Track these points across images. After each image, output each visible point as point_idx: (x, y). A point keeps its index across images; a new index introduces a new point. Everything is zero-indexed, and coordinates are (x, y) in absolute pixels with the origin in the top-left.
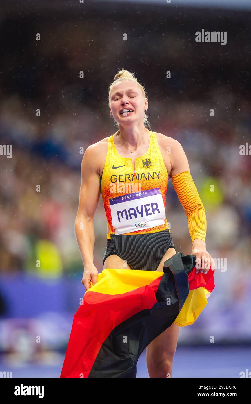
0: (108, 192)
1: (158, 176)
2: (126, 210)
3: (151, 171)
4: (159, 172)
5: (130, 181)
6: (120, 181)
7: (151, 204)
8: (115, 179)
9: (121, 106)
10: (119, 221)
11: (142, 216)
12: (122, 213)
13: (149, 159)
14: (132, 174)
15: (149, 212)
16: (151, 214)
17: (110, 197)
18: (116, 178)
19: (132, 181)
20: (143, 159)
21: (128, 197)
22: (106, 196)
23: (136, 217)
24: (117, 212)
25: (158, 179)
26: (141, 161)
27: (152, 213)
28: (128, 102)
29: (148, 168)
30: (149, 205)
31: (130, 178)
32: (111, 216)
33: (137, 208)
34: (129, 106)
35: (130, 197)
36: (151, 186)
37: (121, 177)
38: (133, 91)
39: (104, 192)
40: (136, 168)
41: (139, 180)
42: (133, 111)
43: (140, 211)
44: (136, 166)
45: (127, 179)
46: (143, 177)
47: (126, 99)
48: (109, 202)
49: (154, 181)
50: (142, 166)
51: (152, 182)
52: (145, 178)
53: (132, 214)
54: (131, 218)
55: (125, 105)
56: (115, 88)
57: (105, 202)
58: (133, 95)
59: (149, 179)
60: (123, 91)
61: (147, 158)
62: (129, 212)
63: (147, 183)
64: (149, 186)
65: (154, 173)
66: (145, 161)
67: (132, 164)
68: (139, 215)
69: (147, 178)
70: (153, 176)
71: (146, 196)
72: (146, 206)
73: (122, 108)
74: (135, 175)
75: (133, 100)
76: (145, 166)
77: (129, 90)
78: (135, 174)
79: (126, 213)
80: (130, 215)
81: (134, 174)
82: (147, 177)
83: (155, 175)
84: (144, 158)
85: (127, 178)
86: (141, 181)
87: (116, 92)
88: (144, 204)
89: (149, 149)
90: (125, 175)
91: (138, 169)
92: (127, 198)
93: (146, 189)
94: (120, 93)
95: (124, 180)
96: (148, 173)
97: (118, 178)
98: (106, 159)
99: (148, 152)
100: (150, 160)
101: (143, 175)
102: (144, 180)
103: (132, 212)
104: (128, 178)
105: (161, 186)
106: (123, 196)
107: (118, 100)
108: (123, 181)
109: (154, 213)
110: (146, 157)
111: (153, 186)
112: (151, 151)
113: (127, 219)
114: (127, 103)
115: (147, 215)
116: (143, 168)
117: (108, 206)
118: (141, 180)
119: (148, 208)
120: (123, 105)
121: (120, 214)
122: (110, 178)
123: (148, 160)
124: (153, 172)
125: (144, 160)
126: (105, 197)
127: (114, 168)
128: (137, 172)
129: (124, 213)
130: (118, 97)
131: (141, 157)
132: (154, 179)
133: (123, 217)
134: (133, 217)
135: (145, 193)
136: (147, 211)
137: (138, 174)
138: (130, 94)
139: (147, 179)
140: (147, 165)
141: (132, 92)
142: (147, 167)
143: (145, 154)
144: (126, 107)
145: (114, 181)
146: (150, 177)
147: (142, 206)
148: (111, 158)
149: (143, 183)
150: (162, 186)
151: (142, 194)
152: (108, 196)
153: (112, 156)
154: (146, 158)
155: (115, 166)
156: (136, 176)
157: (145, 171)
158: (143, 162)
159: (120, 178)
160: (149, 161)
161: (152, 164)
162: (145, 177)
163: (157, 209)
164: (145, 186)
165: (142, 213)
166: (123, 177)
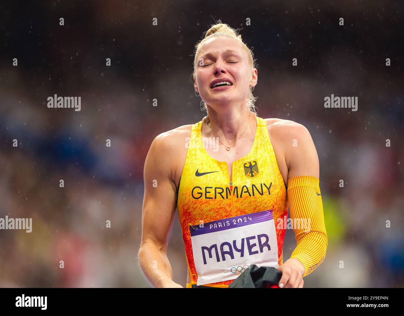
0: (187, 213)
1: (269, 189)
2: (216, 245)
3: (258, 181)
4: (271, 183)
5: (223, 198)
6: (206, 198)
7: (258, 236)
8: (198, 193)
9: (213, 76)
10: (205, 263)
11: (242, 255)
12: (209, 250)
13: (254, 162)
14: (227, 188)
15: (253, 250)
16: (256, 252)
17: (190, 222)
18: (200, 191)
19: (227, 198)
20: (244, 162)
21: (220, 224)
22: (185, 220)
23: (233, 257)
24: (202, 247)
25: (270, 194)
26: (242, 166)
27: (259, 251)
28: (225, 70)
29: (252, 176)
30: (254, 238)
31: (224, 194)
32: (192, 254)
33: (235, 242)
34: (226, 76)
35: (223, 225)
36: (257, 206)
37: (208, 190)
38: (234, 53)
39: (182, 213)
40: (233, 178)
41: (238, 197)
42: (232, 84)
43: (239, 247)
44: (233, 174)
45: (218, 195)
46: (245, 192)
47: (221, 64)
48: (189, 231)
49: (263, 199)
50: (244, 174)
51: (259, 200)
52: (248, 193)
53: (226, 253)
54: (224, 259)
55: (220, 74)
56: (205, 48)
57: (184, 230)
58: (233, 59)
59: (254, 195)
60: (218, 53)
61: (252, 160)
62: (222, 249)
63: (251, 202)
64: (255, 206)
65: (263, 185)
66: (248, 165)
67: (227, 172)
68: (237, 254)
69: (252, 194)
70: (260, 191)
71: (249, 223)
72: (248, 239)
73: (214, 79)
74: (231, 190)
75: (234, 68)
76: (249, 173)
77: (227, 51)
78: (231, 187)
79: (216, 250)
80: (223, 253)
81: (229, 187)
82: (251, 191)
83: (265, 189)
84: (246, 161)
85: (218, 193)
86: (242, 199)
87: (206, 53)
88: (245, 237)
89: (255, 145)
90: (216, 188)
91: (236, 179)
92: (218, 226)
93: (250, 212)
94: (212, 55)
95: (214, 197)
96: (253, 185)
97: (203, 191)
98: (187, 160)
99: (253, 149)
100: (256, 164)
101: (245, 188)
102: (247, 197)
103: (226, 248)
104: (220, 193)
105: (273, 207)
106: (213, 223)
107: (208, 65)
108: (212, 198)
109: (262, 251)
110: (249, 158)
111: (261, 206)
112: (257, 148)
113: (218, 260)
114: (223, 72)
115: (251, 253)
116: (245, 177)
117: (188, 237)
118: (241, 197)
119: (252, 242)
120: (217, 73)
121: (206, 252)
122: (191, 191)
123: (253, 164)
124: (261, 184)
125: (246, 164)
126: (182, 222)
127: (198, 174)
128: (235, 184)
129: (213, 250)
130: (209, 61)
131: (241, 159)
132: (262, 194)
133: (211, 256)
134: (227, 256)
135: (247, 219)
136: (250, 247)
137: (236, 188)
138: (229, 58)
139: (250, 196)
140: (252, 172)
141: (232, 55)
142: (251, 174)
143: (249, 154)
144: (221, 77)
145: (197, 196)
146: (255, 191)
147: (243, 240)
148: (194, 157)
149: (245, 202)
150: (276, 206)
151: (243, 221)
152: (188, 220)
153: (196, 155)
154: (249, 161)
155: (200, 172)
156: (233, 190)
157: (248, 182)
158: (245, 167)
159: (206, 192)
160: (254, 166)
161: (260, 170)
162: (248, 191)
163: (266, 244)
164: (248, 206)
165: (242, 251)
166: (212, 191)
